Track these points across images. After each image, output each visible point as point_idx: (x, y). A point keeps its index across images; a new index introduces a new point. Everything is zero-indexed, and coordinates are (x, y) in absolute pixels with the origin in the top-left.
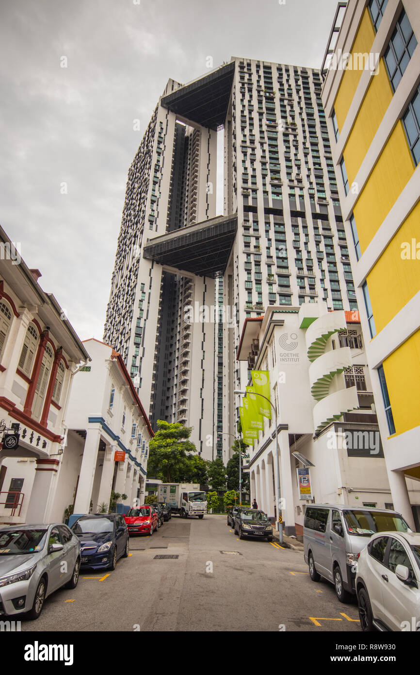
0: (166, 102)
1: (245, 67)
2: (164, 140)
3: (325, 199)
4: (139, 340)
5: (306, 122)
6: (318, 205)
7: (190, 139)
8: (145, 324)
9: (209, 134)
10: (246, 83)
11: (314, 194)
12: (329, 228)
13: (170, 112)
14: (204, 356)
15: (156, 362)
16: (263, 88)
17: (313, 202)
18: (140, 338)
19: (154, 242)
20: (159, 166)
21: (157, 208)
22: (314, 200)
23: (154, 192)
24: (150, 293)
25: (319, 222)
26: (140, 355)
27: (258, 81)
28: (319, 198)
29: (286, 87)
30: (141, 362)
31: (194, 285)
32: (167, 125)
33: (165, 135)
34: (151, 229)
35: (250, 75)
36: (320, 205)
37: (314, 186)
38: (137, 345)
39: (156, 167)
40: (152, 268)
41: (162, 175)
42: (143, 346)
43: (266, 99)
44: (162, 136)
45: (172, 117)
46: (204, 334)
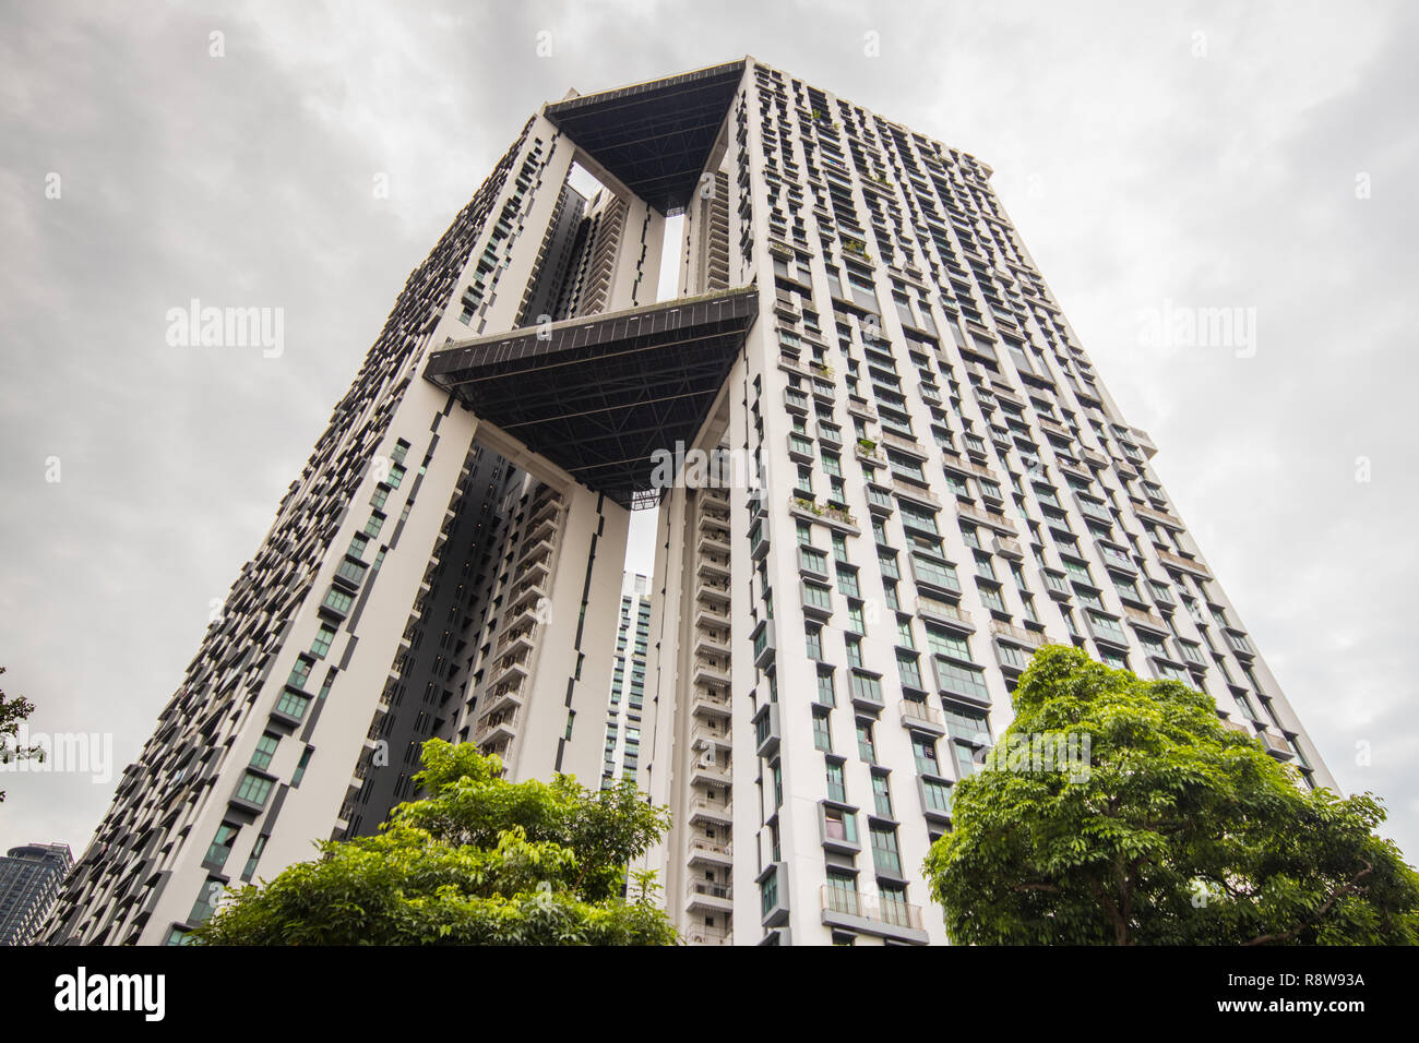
0: (557, 111)
2: (541, 172)
4: (339, 603)
6: (970, 336)
8: (379, 562)
9: (647, 213)
14: (570, 727)
15: (397, 675)
16: (810, 112)
17: (955, 326)
18: (348, 599)
19: (470, 344)
20: (517, 208)
21: (493, 285)
24: (420, 478)
26: (334, 657)
27: (798, 101)
28: (969, 322)
30: (327, 685)
31: (567, 511)
32: (551, 152)
33: (544, 164)
34: (464, 321)
35: (780, 86)
38: (330, 619)
39: (508, 205)
40: (447, 413)
41: (521, 228)
42: (351, 629)
44: (538, 161)
45: (565, 146)
46: (581, 657)
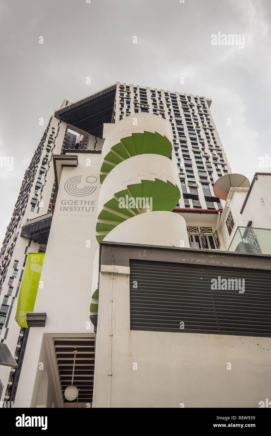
0: (59, 114)
1: (124, 88)
2: (55, 141)
3: (195, 182)
5: (175, 126)
6: (189, 187)
7: (80, 145)
8: (13, 303)
9: (96, 140)
10: (125, 98)
11: (184, 179)
12: (199, 206)
13: (62, 122)
16: (139, 102)
17: (184, 185)
19: (33, 221)
20: (47, 160)
21: (41, 193)
22: (185, 183)
23: (40, 180)
24: (22, 271)
25: (190, 201)
27: (135, 98)
28: (189, 181)
29: (158, 102)
32: (58, 131)
33: (55, 137)
34: (32, 210)
35: (129, 93)
36: (191, 187)
37: (184, 172)
39: (44, 160)
40: (29, 246)
41: (49, 167)
43: (141, 109)
44: (53, 137)
45: (63, 126)
